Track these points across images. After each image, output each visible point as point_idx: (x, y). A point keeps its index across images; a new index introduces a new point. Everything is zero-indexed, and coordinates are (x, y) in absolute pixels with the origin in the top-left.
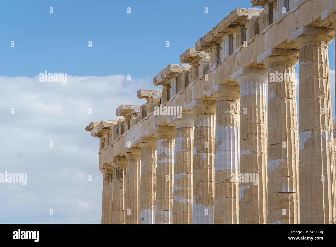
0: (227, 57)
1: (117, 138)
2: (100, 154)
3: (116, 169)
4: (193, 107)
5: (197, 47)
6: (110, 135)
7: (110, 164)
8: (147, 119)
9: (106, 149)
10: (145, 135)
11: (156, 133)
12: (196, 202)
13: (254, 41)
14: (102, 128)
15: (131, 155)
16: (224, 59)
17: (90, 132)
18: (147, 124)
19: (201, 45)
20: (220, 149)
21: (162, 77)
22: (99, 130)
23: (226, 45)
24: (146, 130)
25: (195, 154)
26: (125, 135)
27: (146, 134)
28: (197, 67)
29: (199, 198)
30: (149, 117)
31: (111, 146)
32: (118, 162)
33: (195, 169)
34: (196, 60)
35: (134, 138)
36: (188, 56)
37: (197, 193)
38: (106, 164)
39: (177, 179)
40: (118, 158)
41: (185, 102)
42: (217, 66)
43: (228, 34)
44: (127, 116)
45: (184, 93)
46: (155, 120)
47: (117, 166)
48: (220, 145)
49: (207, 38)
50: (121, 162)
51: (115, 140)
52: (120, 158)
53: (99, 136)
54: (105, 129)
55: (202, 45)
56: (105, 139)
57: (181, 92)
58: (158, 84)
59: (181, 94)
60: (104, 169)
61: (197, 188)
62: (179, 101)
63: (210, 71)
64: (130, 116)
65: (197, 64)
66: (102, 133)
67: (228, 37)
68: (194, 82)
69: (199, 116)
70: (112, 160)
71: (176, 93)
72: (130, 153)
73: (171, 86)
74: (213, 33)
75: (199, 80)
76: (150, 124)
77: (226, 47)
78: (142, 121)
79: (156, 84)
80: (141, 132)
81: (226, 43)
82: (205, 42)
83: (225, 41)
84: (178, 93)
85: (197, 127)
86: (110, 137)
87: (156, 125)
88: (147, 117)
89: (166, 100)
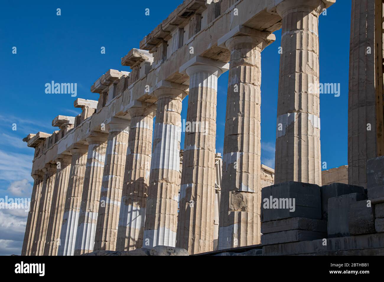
0: (176, 50)
1: (50, 147)
2: (33, 162)
3: (47, 175)
4: (131, 108)
5: (142, 45)
6: (45, 145)
7: (42, 170)
8: (80, 127)
9: (40, 157)
10: (77, 141)
11: (89, 138)
12: (124, 203)
13: (213, 25)
14: (38, 138)
15: (62, 161)
16: (172, 53)
17: (27, 143)
18: (81, 131)
19: (147, 41)
20: (158, 147)
21: (100, 83)
22: (35, 141)
23: (176, 39)
24: (79, 136)
25: (128, 155)
26: (58, 144)
27: (79, 140)
28: (138, 70)
29: (128, 199)
30: (83, 124)
31: (45, 154)
32: (49, 168)
33: (127, 169)
34: (138, 62)
35: (67, 145)
36: (131, 57)
37: (126, 193)
38: (38, 170)
39: (105, 180)
40: (49, 165)
41: (122, 105)
42: (163, 62)
43: (179, 26)
44: (62, 127)
45: (122, 97)
46: (89, 126)
47: (48, 172)
48: (159, 143)
49: (155, 33)
50: (52, 168)
51: (49, 148)
52: (51, 165)
53: (35, 147)
54: (40, 140)
55: (147, 43)
56: (39, 149)
57: (118, 96)
58: (96, 91)
59: (119, 97)
60: (36, 175)
61: (127, 189)
62: (115, 105)
63: (153, 70)
64: (65, 127)
65: (138, 67)
66: (37, 144)
67: (179, 31)
68: (134, 83)
69: (136, 118)
70: (44, 166)
71: (113, 98)
72: (61, 160)
73: (107, 94)
74: (163, 26)
75: (141, 81)
76: (83, 131)
77: (176, 41)
78: (76, 129)
79: (93, 91)
80: (73, 139)
81: (176, 37)
82: (152, 37)
83: (175, 35)
84: (116, 97)
85: (133, 128)
86: (45, 147)
87: (89, 131)
88: (81, 125)
89: (102, 106)
